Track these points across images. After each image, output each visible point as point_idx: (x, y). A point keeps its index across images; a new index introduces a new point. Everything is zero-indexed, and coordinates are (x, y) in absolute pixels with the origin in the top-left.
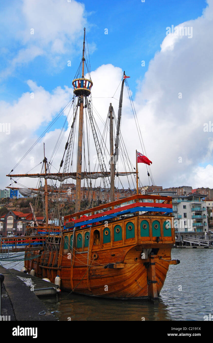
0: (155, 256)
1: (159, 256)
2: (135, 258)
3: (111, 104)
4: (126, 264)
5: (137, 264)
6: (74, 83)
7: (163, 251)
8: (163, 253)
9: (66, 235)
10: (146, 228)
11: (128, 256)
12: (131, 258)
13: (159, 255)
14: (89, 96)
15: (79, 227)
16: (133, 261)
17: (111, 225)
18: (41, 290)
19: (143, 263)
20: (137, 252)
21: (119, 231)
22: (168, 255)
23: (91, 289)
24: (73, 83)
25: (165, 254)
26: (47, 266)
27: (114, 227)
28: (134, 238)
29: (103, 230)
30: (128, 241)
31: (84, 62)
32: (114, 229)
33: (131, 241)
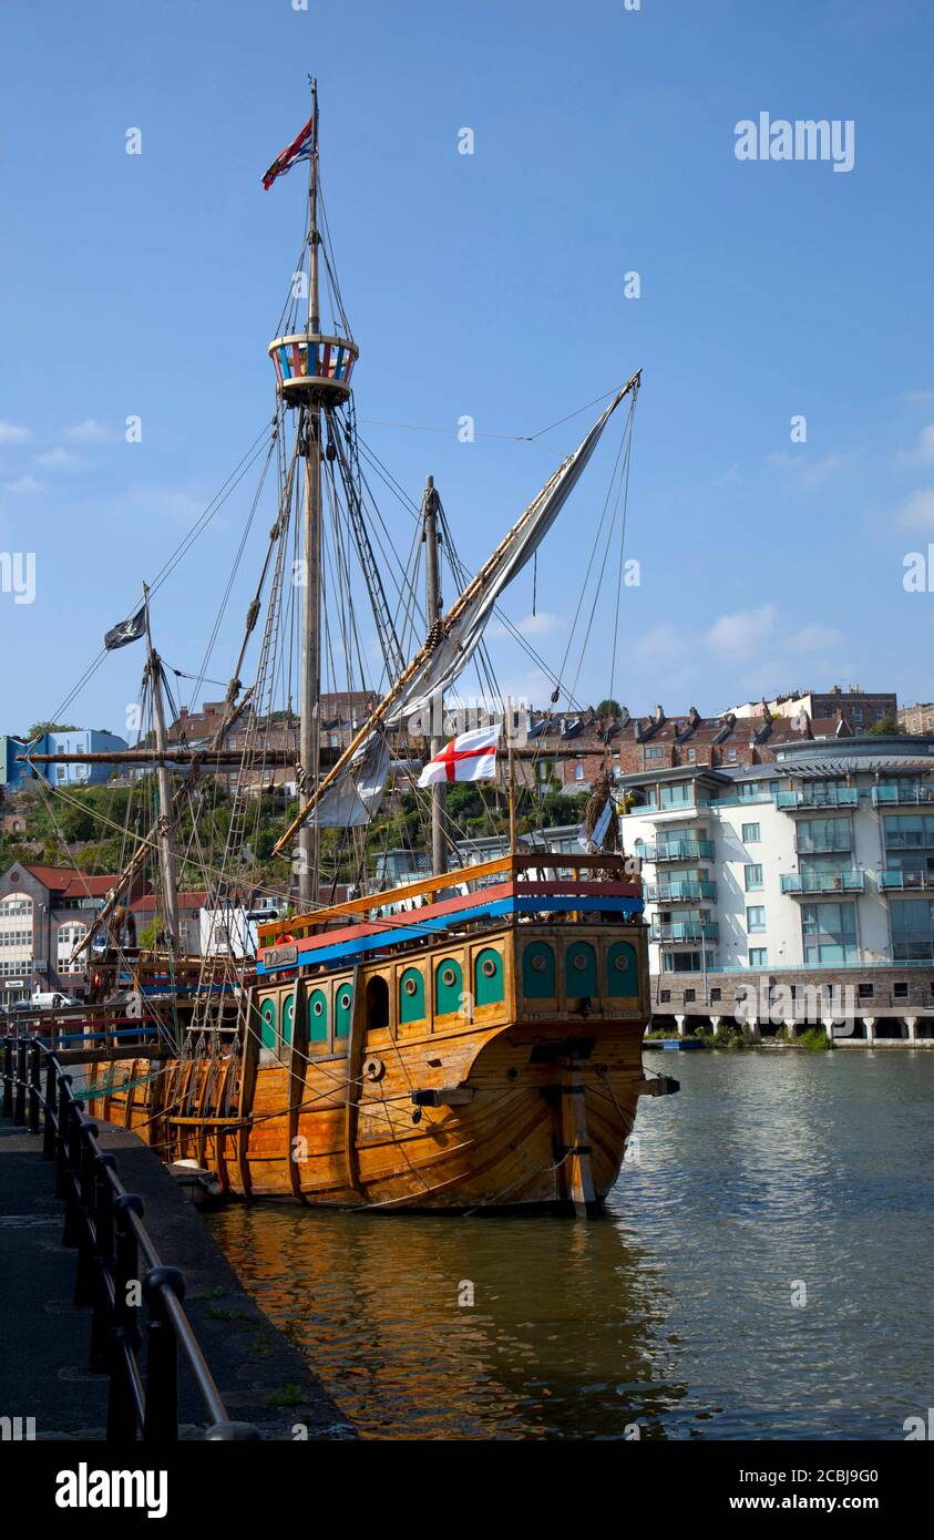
0: (581, 1063)
1: (596, 1065)
2: (508, 1071)
4: (477, 1092)
5: (518, 1091)
7: (612, 1045)
8: (610, 1054)
9: (268, 996)
10: (543, 967)
11: (483, 1062)
12: (495, 1069)
13: (596, 1062)
14: (345, 403)
15: (316, 967)
16: (503, 1080)
17: (427, 957)
20: (514, 1050)
21: (452, 980)
22: (630, 1063)
25: (620, 1057)
26: (194, 1116)
27: (434, 967)
28: (502, 1003)
29: (399, 975)
30: (483, 1011)
31: (315, 252)
32: (435, 973)
33: (491, 1013)
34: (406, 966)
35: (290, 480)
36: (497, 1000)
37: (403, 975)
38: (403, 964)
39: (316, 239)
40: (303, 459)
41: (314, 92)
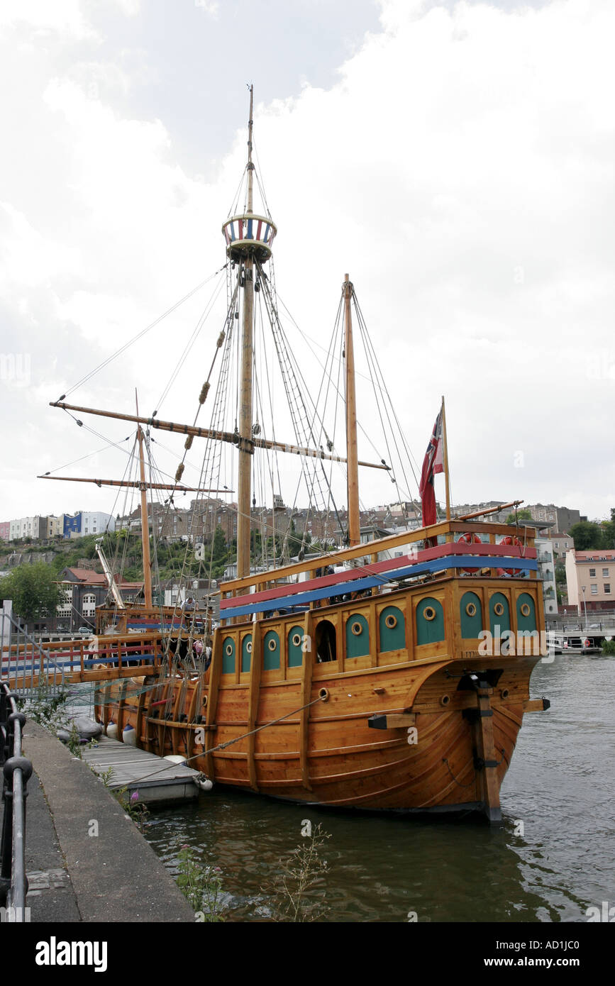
0: (490, 691)
1: (500, 690)
2: (441, 698)
3: (347, 276)
4: (418, 716)
5: (447, 715)
6: (229, 227)
7: (513, 676)
8: (510, 682)
9: (229, 635)
10: (474, 613)
11: (424, 692)
12: (431, 699)
13: (502, 688)
14: (267, 262)
15: (267, 613)
16: (436, 706)
17: (371, 605)
18: (157, 788)
19: (461, 712)
20: (448, 681)
21: (395, 623)
22: (523, 687)
23: (312, 786)
24: (224, 227)
25: (516, 684)
26: (171, 719)
27: (379, 614)
28: (442, 643)
29: (345, 620)
30: (425, 649)
31: (251, 174)
32: (380, 617)
33: (431, 652)
34: (352, 613)
35: (233, 300)
36: (438, 640)
37: (348, 620)
38: (349, 611)
39: (251, 167)
40: (242, 289)
41: (251, 91)
